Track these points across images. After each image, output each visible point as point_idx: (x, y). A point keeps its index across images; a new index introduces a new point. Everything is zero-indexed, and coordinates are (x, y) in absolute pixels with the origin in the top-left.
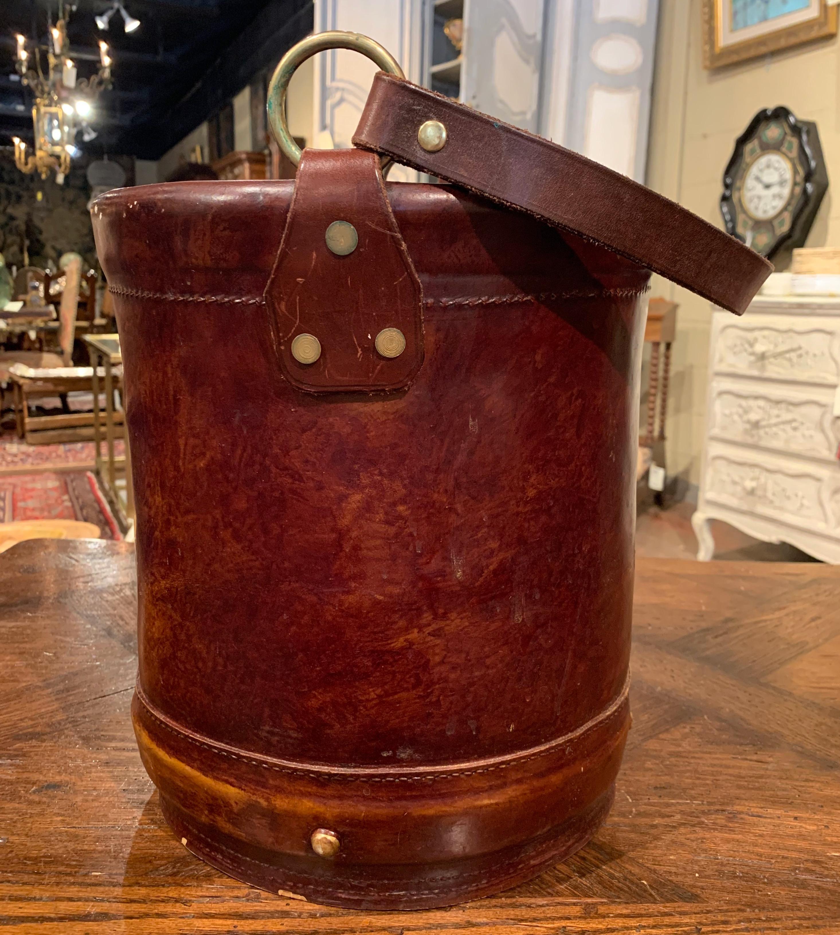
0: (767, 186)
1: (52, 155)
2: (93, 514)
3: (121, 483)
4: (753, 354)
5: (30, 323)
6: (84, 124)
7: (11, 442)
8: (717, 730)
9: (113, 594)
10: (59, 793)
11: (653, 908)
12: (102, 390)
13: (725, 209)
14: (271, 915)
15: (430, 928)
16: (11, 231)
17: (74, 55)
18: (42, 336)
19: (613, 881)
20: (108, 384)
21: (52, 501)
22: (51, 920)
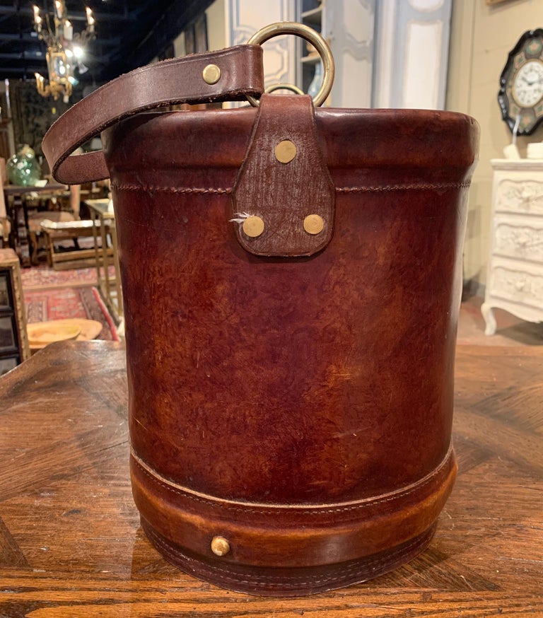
0: (530, 84)
1: (60, 84)
2: (97, 314)
3: (114, 294)
4: (521, 198)
5: (52, 193)
6: (79, 62)
7: (44, 270)
8: (508, 467)
9: (109, 378)
10: (80, 516)
11: (468, 595)
12: (99, 235)
13: (501, 101)
14: (218, 600)
15: (321, 610)
16: (37, 134)
17: (70, 17)
18: (60, 200)
19: (442, 576)
20: (102, 231)
21: (71, 307)
22: (78, 604)
